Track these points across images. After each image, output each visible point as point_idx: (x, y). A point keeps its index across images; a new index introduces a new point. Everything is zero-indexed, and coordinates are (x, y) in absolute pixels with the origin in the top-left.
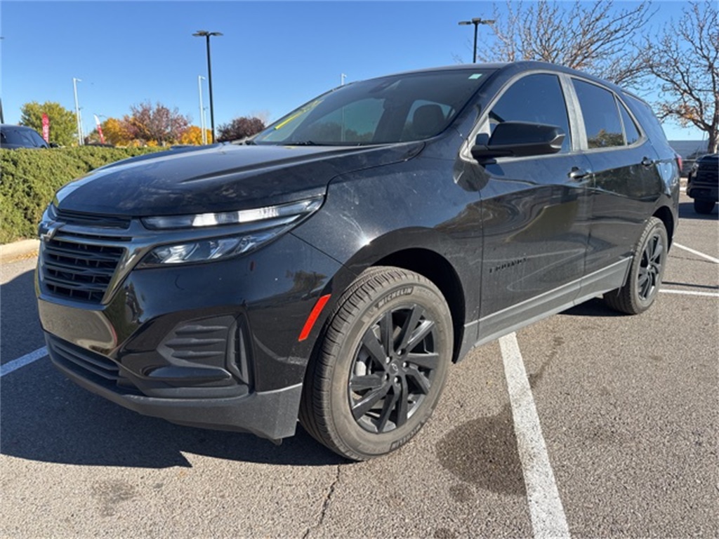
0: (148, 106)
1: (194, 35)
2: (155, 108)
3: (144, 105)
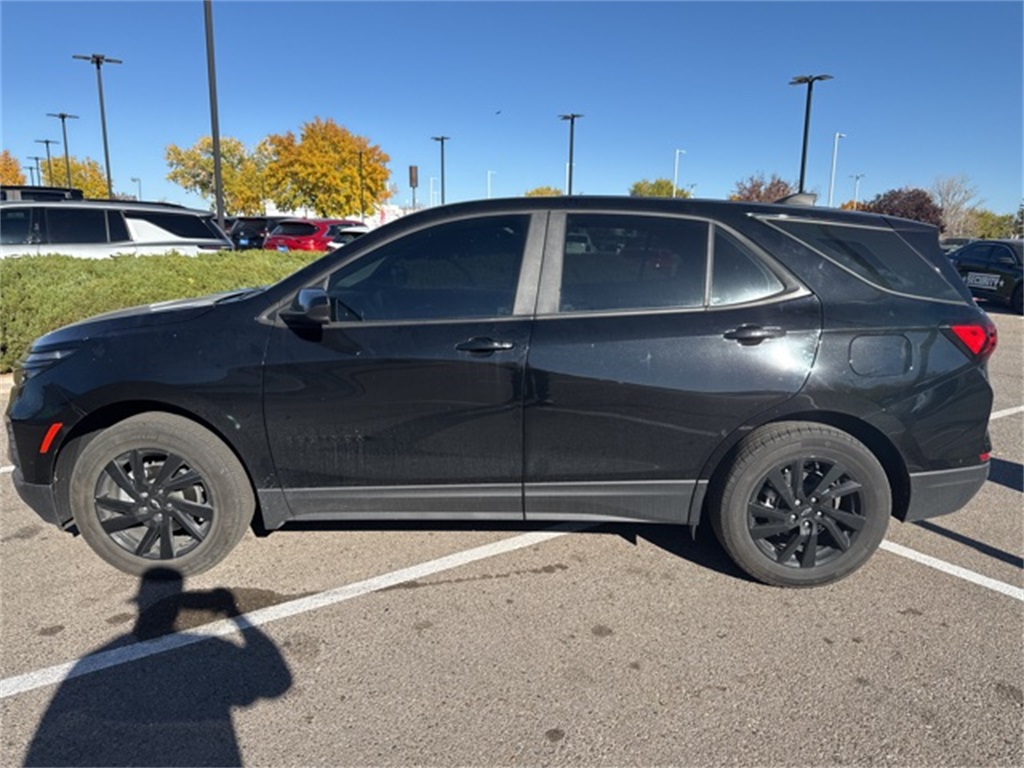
0: (760, 180)
1: (792, 83)
2: (768, 181)
3: (755, 179)
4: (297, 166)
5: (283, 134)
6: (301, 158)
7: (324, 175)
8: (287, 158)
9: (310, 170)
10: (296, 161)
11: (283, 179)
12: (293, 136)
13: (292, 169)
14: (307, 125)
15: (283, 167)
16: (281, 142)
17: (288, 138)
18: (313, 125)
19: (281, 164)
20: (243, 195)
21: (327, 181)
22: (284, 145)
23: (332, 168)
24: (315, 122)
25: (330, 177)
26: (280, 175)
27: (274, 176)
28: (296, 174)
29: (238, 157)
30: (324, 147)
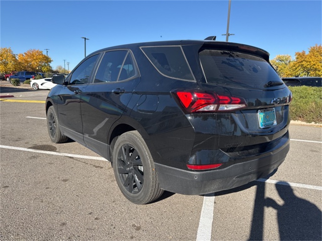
4: (304, 62)
5: (301, 52)
6: (306, 59)
7: (314, 65)
8: (301, 60)
9: (309, 63)
10: (304, 60)
11: (298, 67)
12: (305, 52)
13: (302, 63)
14: (311, 47)
15: (299, 63)
16: (299, 54)
17: (303, 53)
18: (314, 47)
19: (298, 62)
20: (287, 73)
21: (315, 67)
22: (300, 56)
23: (318, 62)
24: (315, 46)
25: (317, 65)
26: (297, 65)
27: (294, 66)
28: (303, 65)
29: (289, 61)
30: (317, 55)
